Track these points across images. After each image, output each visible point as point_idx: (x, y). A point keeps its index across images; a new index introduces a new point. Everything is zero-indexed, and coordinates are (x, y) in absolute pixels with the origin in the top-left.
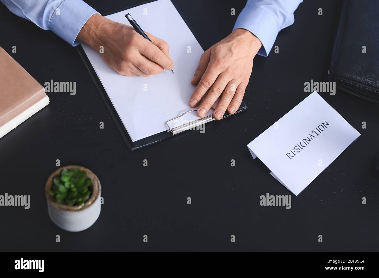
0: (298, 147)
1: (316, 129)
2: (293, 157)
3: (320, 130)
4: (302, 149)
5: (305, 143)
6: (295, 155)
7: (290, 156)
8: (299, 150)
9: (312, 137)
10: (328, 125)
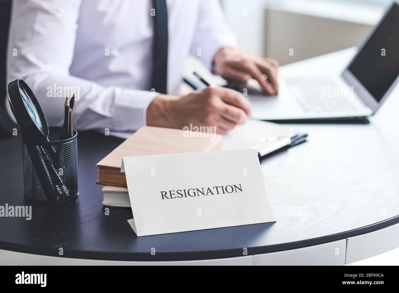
0: (183, 193)
1: (222, 187)
2: (168, 198)
3: (225, 190)
4: (186, 196)
5: (195, 193)
6: (171, 198)
7: (165, 195)
8: (180, 196)
9: (209, 191)
10: (241, 190)
